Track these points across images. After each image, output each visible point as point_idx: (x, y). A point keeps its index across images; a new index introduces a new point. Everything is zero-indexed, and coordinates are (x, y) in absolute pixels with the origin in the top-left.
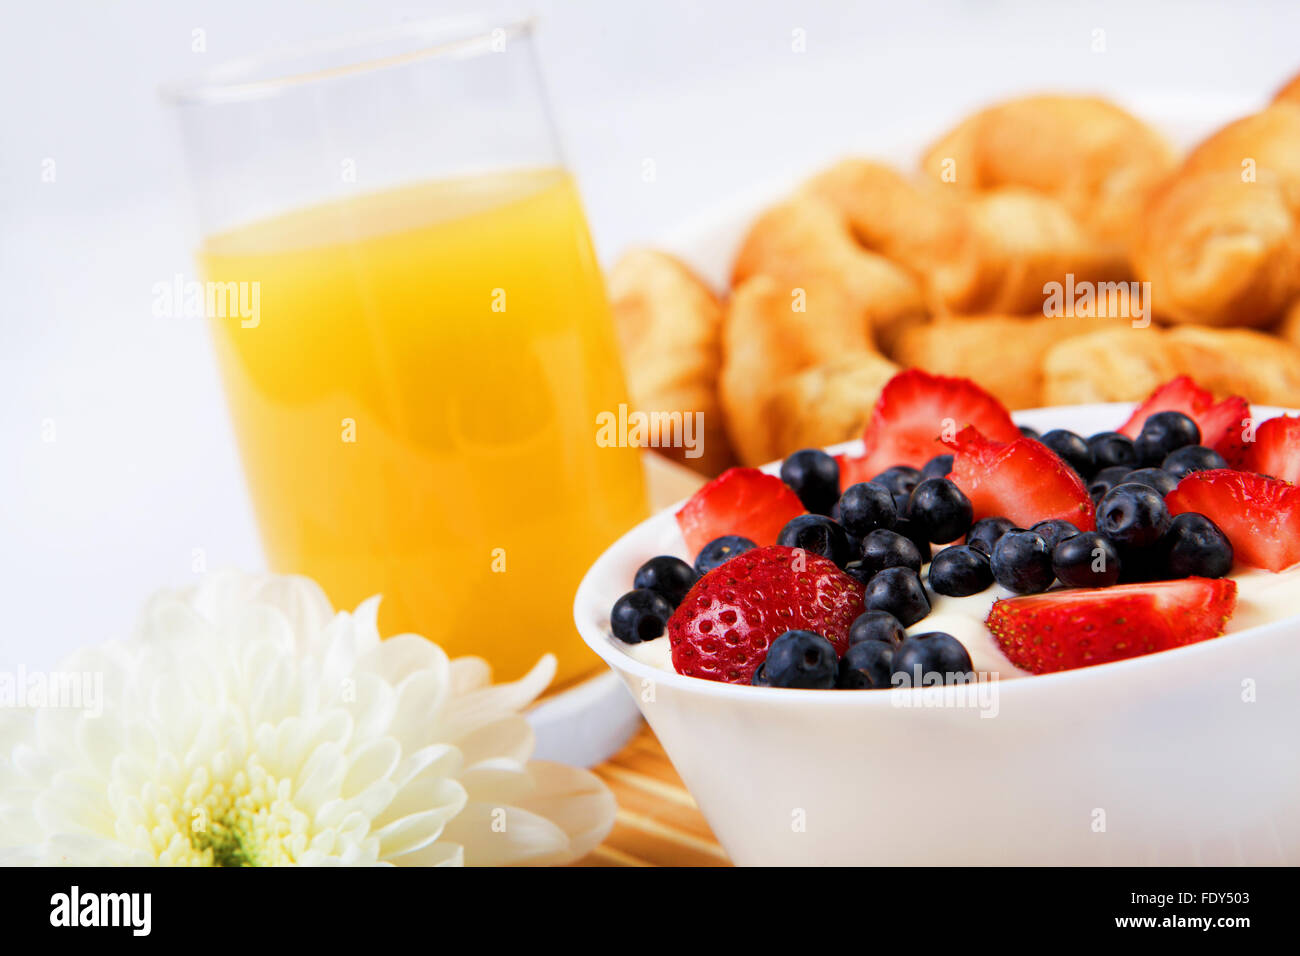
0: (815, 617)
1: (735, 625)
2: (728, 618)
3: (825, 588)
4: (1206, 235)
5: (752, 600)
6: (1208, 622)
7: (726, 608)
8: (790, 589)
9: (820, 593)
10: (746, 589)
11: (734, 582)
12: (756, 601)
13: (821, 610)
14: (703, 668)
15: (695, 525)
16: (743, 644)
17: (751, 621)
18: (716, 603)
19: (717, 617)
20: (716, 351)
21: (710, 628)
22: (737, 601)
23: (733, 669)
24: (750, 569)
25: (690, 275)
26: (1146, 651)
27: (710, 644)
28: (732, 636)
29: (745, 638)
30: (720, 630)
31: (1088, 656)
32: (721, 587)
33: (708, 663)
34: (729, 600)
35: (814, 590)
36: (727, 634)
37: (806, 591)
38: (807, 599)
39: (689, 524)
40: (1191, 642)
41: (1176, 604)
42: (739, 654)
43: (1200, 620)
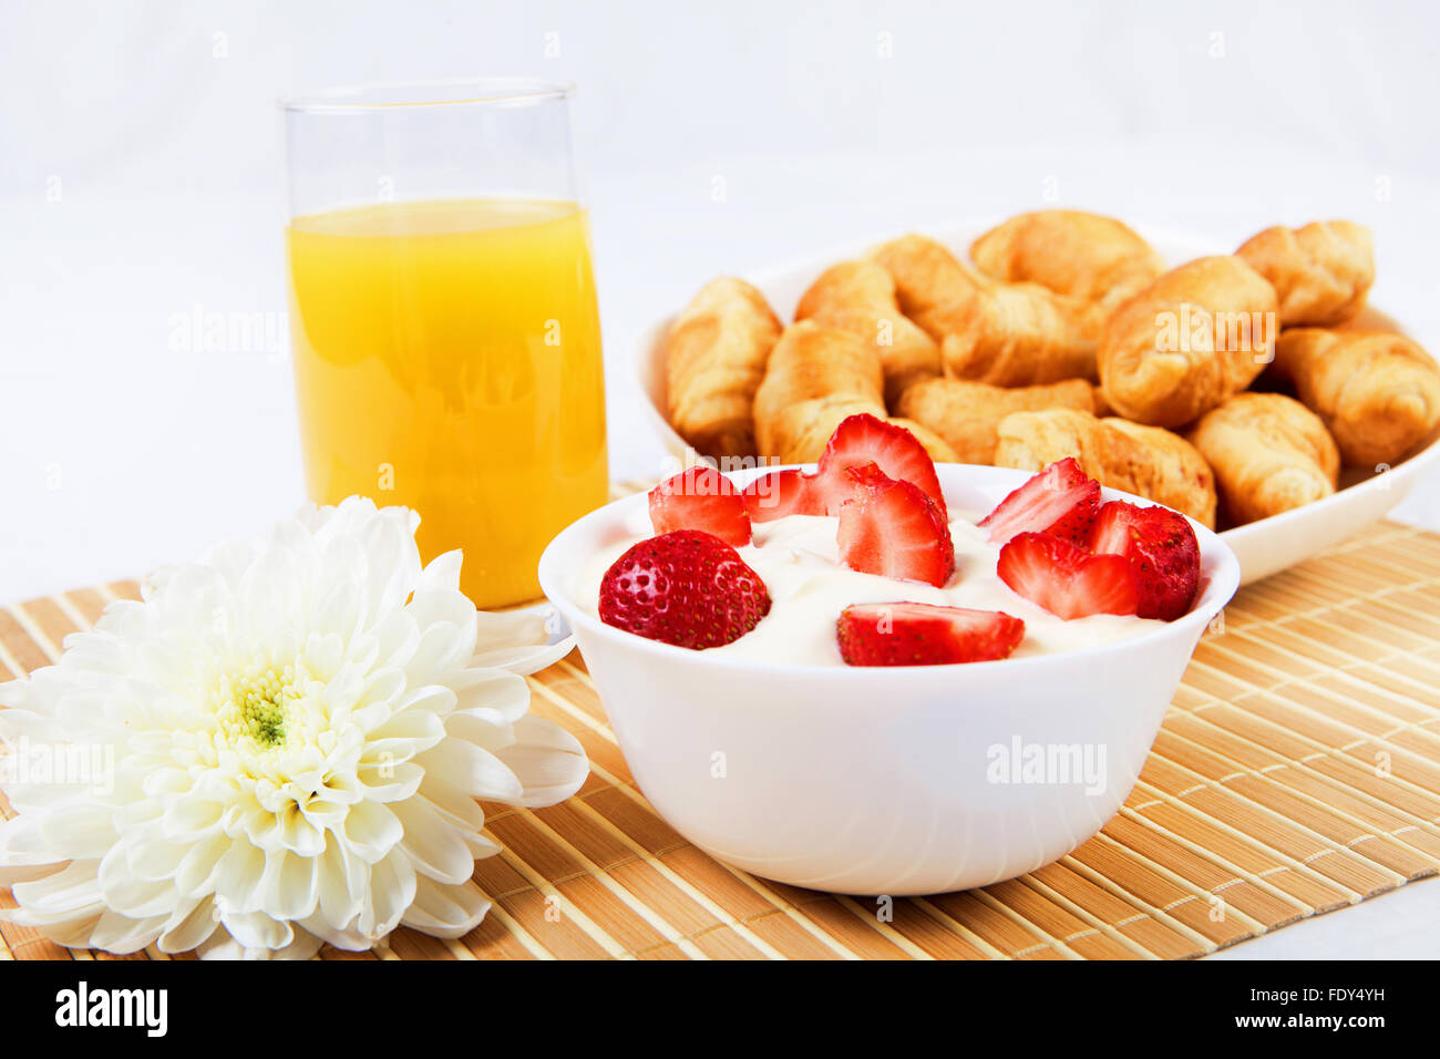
0: (709, 593)
1: (646, 588)
2: (643, 581)
3: (724, 571)
4: (1147, 346)
5: (664, 571)
6: (994, 648)
7: (644, 573)
8: (696, 568)
9: (718, 575)
10: (662, 563)
11: (655, 554)
12: (667, 572)
13: (715, 588)
14: (617, 616)
15: (660, 505)
16: (648, 604)
17: (659, 585)
18: (637, 567)
19: (635, 579)
20: (760, 369)
21: (628, 586)
22: (653, 569)
23: (637, 622)
24: (671, 545)
25: (759, 304)
26: (935, 661)
27: (627, 598)
28: (643, 596)
29: (651, 600)
30: (635, 589)
31: (892, 660)
32: (644, 556)
33: (621, 613)
34: (646, 566)
35: (714, 571)
36: (639, 593)
37: (708, 571)
38: (707, 578)
39: (656, 504)
40: (974, 661)
41: (971, 629)
42: (646, 611)
43: (988, 646)
